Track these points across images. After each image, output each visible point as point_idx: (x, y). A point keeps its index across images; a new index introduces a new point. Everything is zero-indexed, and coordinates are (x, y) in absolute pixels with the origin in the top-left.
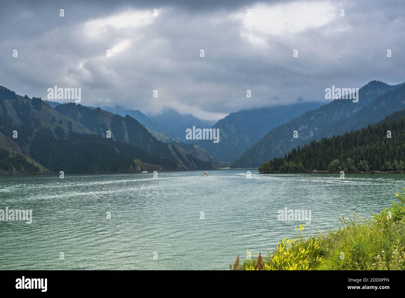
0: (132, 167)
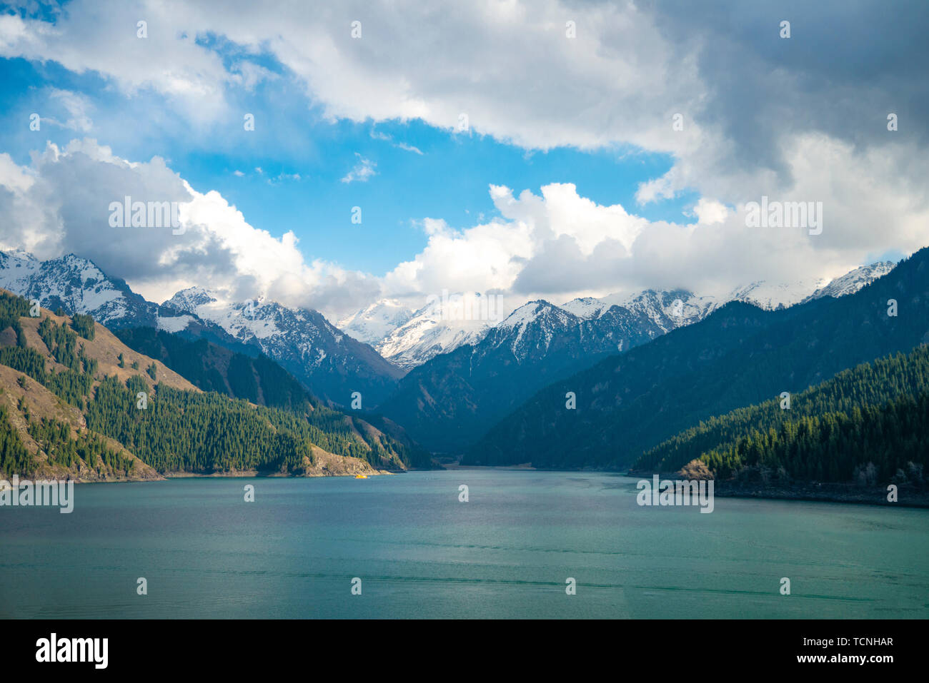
0: (307, 460)
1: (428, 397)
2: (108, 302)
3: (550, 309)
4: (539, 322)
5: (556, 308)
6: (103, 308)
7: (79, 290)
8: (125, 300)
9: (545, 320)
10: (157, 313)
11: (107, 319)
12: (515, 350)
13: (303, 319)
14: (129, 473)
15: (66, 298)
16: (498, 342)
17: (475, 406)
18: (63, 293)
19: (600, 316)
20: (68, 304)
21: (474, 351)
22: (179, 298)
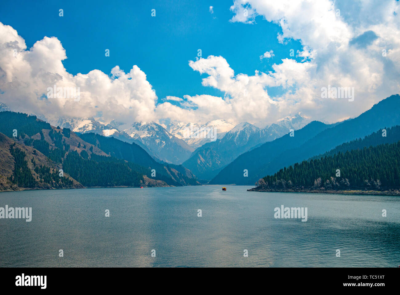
0: (141, 181)
1: (202, 159)
2: (86, 125)
3: (249, 125)
4: (245, 130)
5: (252, 125)
6: (84, 127)
7: (76, 120)
8: (92, 124)
9: (247, 129)
10: (103, 128)
11: (85, 131)
12: (235, 141)
13: (158, 130)
14: (71, 186)
15: (71, 123)
16: (229, 138)
17: (220, 162)
18: (70, 121)
19: (268, 128)
20: (72, 126)
21: (220, 142)
22: (113, 123)
